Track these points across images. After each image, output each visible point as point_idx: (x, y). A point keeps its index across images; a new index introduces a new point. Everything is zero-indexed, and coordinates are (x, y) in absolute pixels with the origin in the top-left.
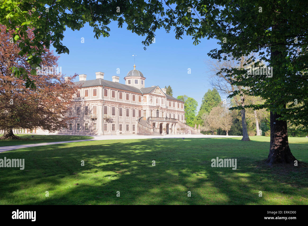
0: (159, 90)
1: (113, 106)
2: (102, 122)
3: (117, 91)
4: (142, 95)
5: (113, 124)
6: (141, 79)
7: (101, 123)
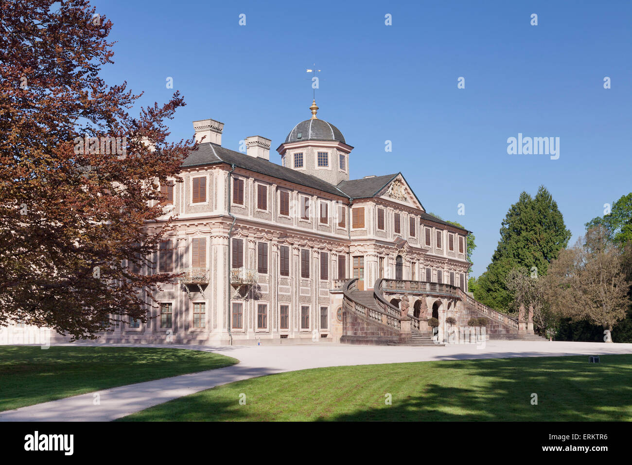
0: (404, 187)
1: (261, 241)
2: (225, 298)
3: (274, 187)
4: (350, 205)
5: (260, 306)
6: (338, 149)
7: (225, 302)
